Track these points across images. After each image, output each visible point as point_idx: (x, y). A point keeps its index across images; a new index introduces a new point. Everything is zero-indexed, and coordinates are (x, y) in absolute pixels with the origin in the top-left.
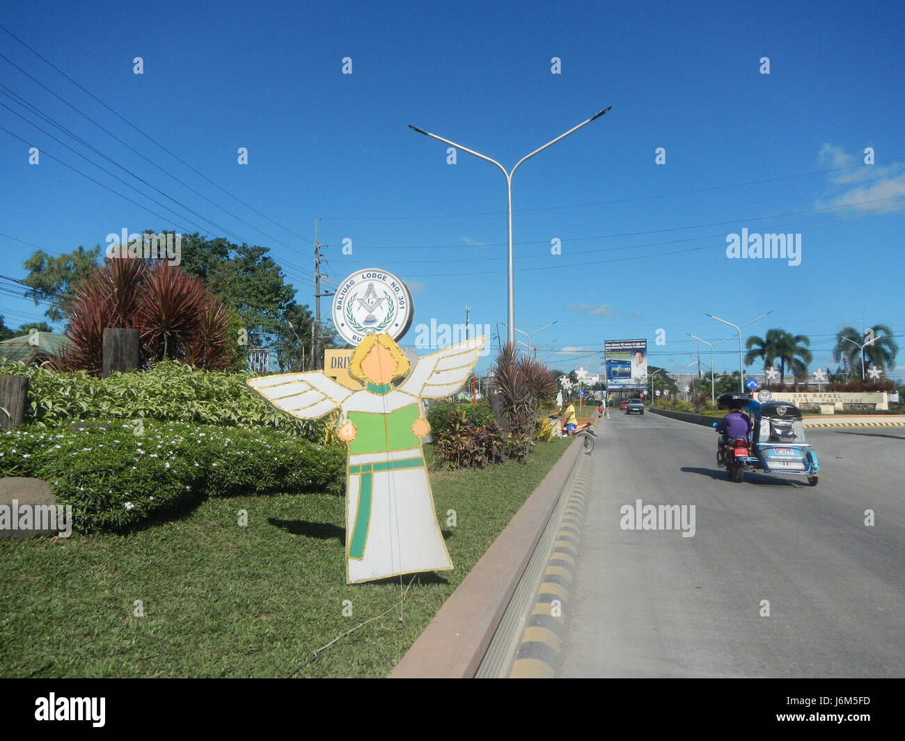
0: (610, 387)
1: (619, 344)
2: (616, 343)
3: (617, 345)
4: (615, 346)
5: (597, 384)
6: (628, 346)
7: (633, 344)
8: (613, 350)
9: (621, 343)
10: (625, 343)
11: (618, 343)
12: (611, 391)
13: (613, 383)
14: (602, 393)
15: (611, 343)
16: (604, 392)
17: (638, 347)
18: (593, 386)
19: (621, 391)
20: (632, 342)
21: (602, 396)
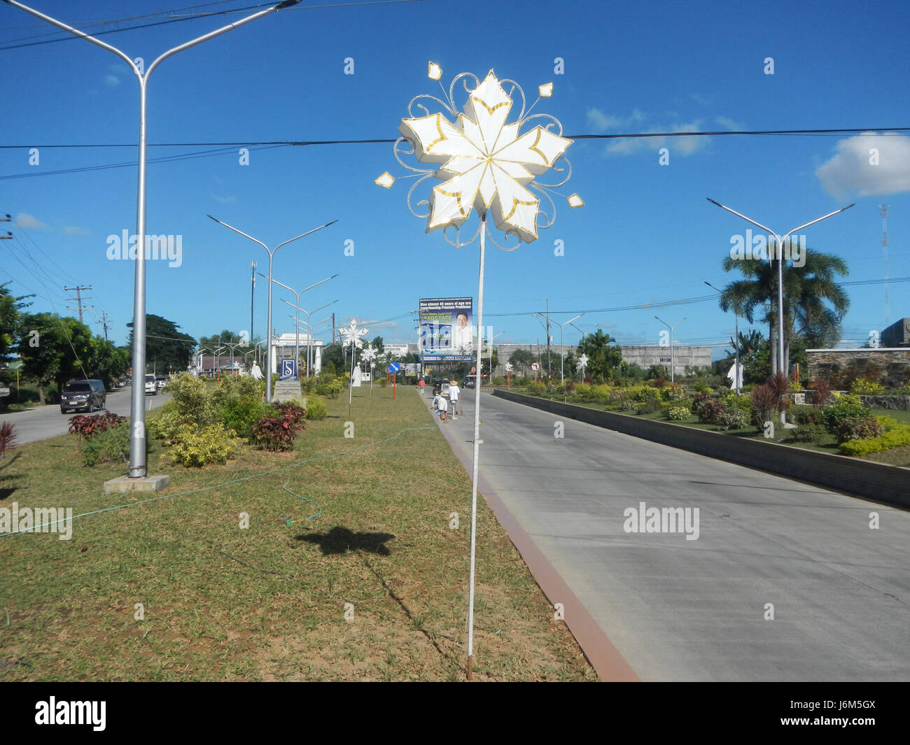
0: (426, 359)
1: (437, 304)
2: (432, 302)
3: (435, 304)
4: (432, 306)
5: (408, 354)
6: (449, 306)
7: (456, 304)
8: (431, 311)
9: (439, 302)
10: (445, 302)
11: (436, 302)
12: (427, 363)
13: (429, 353)
14: (416, 367)
15: (428, 302)
16: (419, 365)
17: (460, 307)
18: (403, 358)
19: (439, 363)
20: (454, 301)
21: (416, 370)
